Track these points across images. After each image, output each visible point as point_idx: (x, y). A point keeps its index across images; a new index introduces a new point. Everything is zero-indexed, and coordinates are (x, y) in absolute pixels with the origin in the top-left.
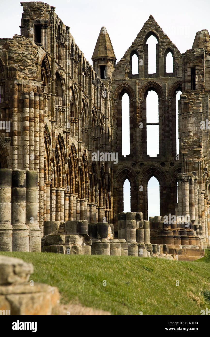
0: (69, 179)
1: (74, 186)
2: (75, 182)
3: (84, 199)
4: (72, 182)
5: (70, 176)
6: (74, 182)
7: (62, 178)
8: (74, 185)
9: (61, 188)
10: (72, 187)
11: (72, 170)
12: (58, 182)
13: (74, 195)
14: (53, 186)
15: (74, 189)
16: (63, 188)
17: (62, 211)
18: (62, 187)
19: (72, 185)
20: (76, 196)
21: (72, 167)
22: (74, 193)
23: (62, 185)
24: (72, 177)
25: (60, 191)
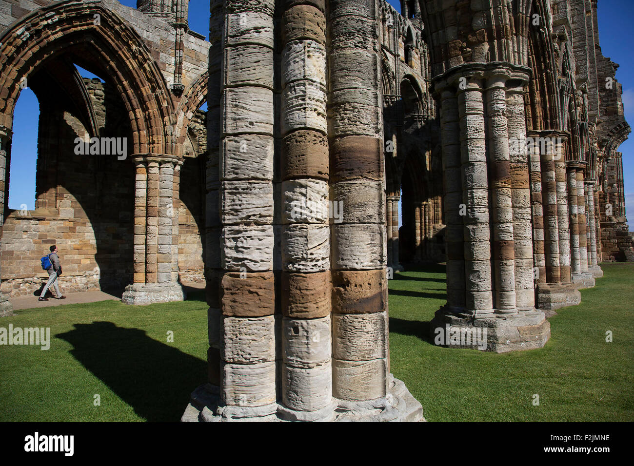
1: (159, 137)
4: (151, 127)
6: (158, 127)
8: (162, 133)
15: (159, 145)
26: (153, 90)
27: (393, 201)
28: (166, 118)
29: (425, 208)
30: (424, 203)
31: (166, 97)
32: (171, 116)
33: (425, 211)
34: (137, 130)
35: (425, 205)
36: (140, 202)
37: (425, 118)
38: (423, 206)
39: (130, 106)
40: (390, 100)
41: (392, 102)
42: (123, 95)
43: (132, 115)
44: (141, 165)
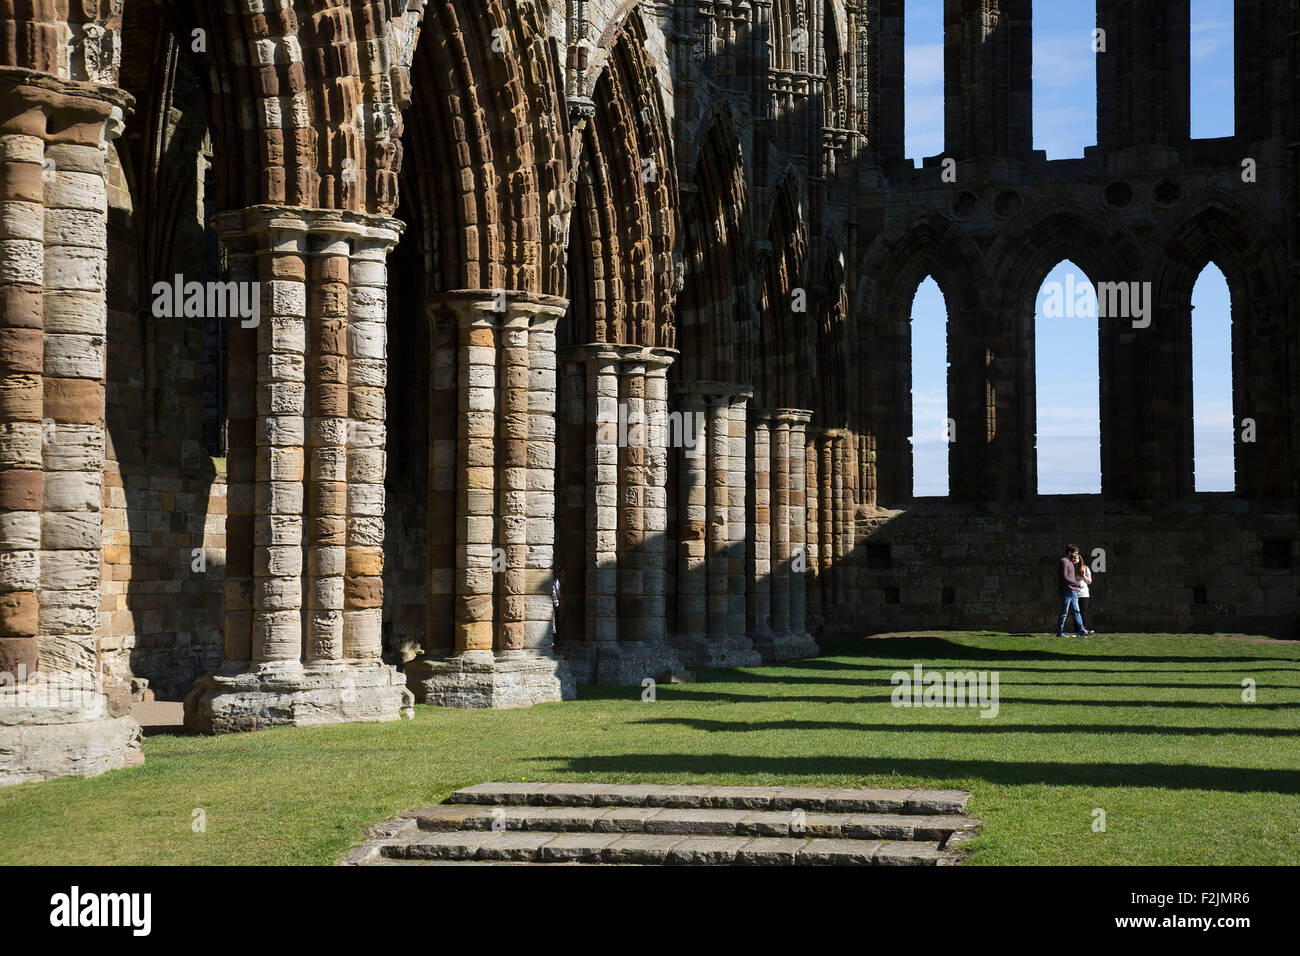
0: (491, 193)
1: (533, 245)
2: (545, 215)
3: (646, 353)
4: (519, 216)
5: (502, 168)
6: (532, 217)
7: (360, 137)
8: (537, 235)
9: (349, 217)
10: (521, 250)
11: (513, 120)
12: (323, 170)
13: (537, 309)
14: (282, 196)
15: (533, 268)
16: (370, 223)
17: (365, 409)
18: (361, 210)
19: (520, 239)
20: (553, 317)
21: (508, 100)
22: (535, 292)
23: (360, 194)
24: (519, 179)
25: (342, 248)
26: (534, 112)
27: (792, 423)
28: (552, 196)
29: (834, 448)
30: (834, 432)
31: (557, 137)
32: (560, 190)
33: (834, 459)
34: (476, 220)
35: (836, 439)
36: (483, 427)
37: (841, 141)
38: (830, 444)
39: (468, 155)
40: (791, 89)
41: (797, 97)
42: (457, 122)
43: (468, 178)
44: (482, 323)
